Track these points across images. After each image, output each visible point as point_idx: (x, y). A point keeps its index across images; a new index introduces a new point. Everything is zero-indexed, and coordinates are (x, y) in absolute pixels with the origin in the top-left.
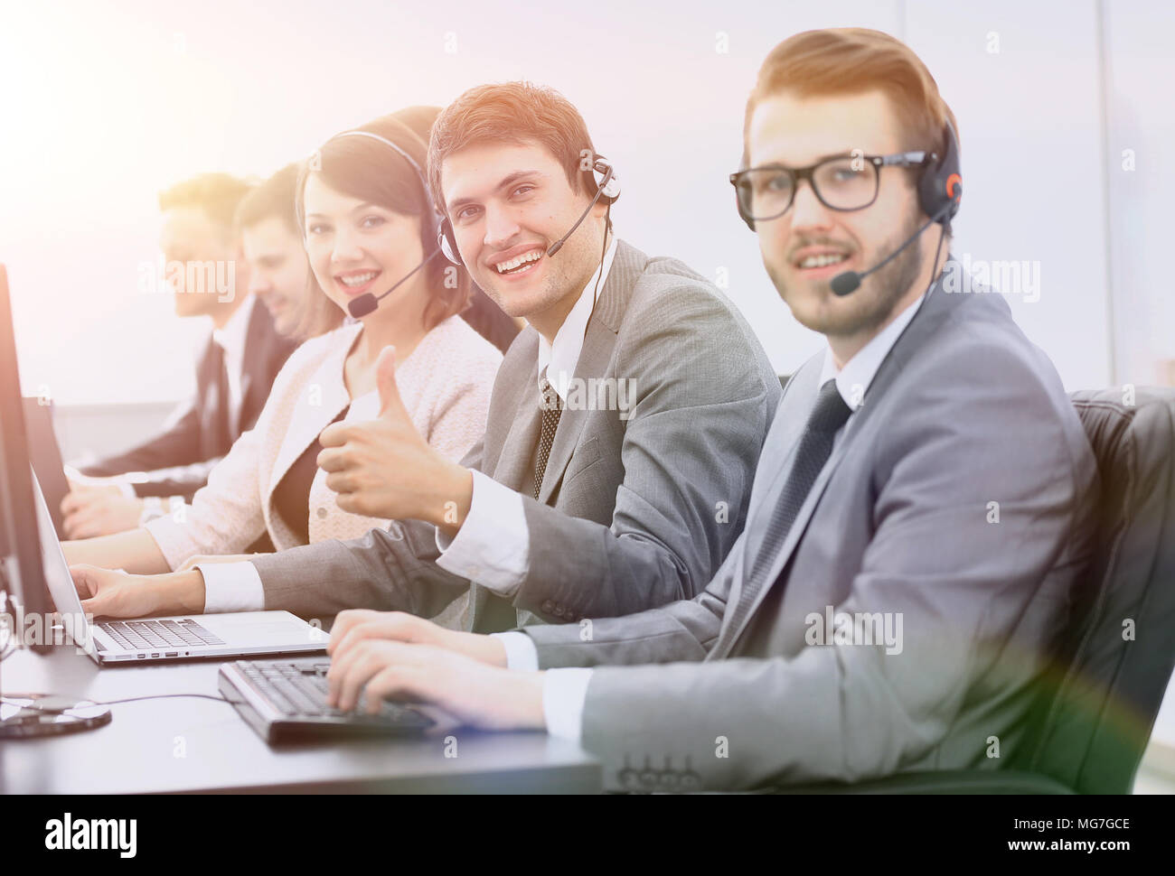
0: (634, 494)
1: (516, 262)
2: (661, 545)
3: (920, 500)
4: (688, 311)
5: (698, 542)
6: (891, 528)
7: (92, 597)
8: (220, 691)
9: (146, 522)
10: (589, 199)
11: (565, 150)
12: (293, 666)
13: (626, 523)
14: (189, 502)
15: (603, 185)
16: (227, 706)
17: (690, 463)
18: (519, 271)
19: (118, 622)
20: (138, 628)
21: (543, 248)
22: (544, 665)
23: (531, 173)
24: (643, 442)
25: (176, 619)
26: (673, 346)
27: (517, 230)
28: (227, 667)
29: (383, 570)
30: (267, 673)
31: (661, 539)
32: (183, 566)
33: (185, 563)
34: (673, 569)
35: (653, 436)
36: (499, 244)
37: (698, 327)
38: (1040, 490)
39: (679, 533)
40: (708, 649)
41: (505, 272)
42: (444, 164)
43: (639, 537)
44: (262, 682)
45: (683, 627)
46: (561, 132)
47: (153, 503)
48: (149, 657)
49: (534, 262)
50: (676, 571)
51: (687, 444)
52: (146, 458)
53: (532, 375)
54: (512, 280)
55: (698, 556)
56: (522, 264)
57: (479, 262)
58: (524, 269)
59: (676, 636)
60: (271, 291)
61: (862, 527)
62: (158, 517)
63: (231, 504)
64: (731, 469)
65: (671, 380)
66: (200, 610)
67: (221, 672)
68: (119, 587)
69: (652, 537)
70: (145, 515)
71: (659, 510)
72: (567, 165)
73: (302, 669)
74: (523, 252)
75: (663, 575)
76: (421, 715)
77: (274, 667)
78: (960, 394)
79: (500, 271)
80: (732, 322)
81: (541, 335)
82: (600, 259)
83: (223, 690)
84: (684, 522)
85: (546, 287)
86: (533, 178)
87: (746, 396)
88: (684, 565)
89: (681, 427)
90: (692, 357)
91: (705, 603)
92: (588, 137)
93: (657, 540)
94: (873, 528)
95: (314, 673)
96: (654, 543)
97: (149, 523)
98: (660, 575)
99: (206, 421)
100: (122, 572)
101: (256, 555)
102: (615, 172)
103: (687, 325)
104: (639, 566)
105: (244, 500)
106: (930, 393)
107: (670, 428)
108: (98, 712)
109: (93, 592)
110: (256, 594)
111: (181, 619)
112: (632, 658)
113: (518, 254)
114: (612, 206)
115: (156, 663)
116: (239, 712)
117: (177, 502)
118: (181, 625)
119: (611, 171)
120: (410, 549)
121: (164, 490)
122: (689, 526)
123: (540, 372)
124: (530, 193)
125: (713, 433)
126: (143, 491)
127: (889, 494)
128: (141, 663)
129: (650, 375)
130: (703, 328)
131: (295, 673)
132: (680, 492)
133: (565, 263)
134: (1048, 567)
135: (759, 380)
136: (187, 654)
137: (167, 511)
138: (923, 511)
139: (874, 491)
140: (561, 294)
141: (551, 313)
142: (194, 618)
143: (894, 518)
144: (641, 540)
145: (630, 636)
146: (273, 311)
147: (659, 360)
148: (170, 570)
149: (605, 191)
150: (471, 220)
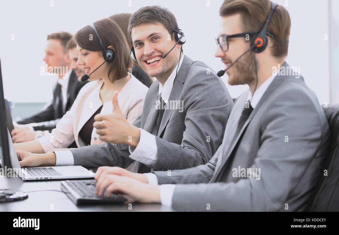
0: (189, 135)
1: (153, 60)
2: (197, 151)
3: (275, 136)
4: (205, 78)
5: (208, 150)
6: (266, 144)
7: (22, 160)
8: (61, 189)
9: (37, 138)
10: (176, 42)
11: (169, 27)
12: (84, 182)
13: (186, 144)
14: (50, 132)
15: (180, 38)
16: (63, 194)
17: (206, 125)
18: (154, 63)
19: (30, 168)
20: (36, 170)
21: (161, 56)
22: (160, 183)
23: (159, 33)
24: (192, 119)
25: (47, 168)
26: (201, 89)
27: (153, 50)
28: (63, 182)
29: (110, 154)
30: (76, 184)
31: (197, 149)
32: (49, 151)
33: (50, 151)
34: (201, 158)
35: (195, 117)
36: (148, 55)
37: (208, 83)
38: (311, 133)
39: (203, 147)
40: (209, 180)
41: (149, 63)
42: (132, 29)
43: (191, 148)
44: (74, 187)
45: (202, 173)
46: (168, 21)
47: (39, 132)
48: (39, 179)
49: (158, 61)
50: (201, 159)
51: (205, 120)
52: (37, 119)
53: (157, 95)
54: (151, 66)
55: (208, 154)
56: (155, 61)
57: (141, 60)
58: (155, 63)
59: (199, 176)
60: (77, 69)
61: (257, 143)
62: (41, 137)
63: (63, 134)
64: (218, 127)
65: (200, 99)
66: (54, 165)
67: (62, 184)
68: (29, 158)
69: (195, 148)
70: (37, 136)
71: (196, 140)
72: (170, 31)
73: (86, 183)
74: (155, 57)
75: (198, 160)
76: (123, 198)
77: (78, 182)
78: (288, 104)
79: (148, 63)
80: (219, 82)
81: (160, 83)
82: (179, 61)
83: (62, 189)
84: (204, 144)
85: (161, 68)
86: (159, 35)
87: (223, 104)
88: (204, 157)
89: (203, 114)
90: (207, 92)
91: (209, 166)
92: (177, 24)
93: (196, 149)
94: (260, 144)
95: (90, 184)
96: (195, 150)
97: (39, 138)
98: (197, 160)
99: (56, 108)
100: (30, 153)
101: (72, 149)
102: (184, 35)
103: (205, 82)
104: (191, 157)
105: (67, 132)
106: (278, 103)
107: (200, 114)
108: (24, 195)
109: (22, 159)
110: (72, 161)
111: (49, 167)
112: (187, 182)
113: (153, 58)
114: (183, 45)
115: (41, 180)
116: (67, 196)
117: (47, 132)
118: (49, 169)
119: (183, 34)
120: (119, 148)
121: (43, 129)
122: (206, 145)
123: (159, 95)
124: (158, 40)
125: (213, 116)
126: (36, 129)
127: (265, 134)
128: (37, 181)
129: (194, 98)
130: (210, 83)
131: (84, 184)
132: (203, 134)
133: (167, 61)
134: (314, 157)
135: (227, 99)
136: (51, 178)
137: (44, 135)
138: (275, 139)
139: (261, 133)
140: (166, 71)
141: (163, 76)
142: (53, 167)
143: (267, 141)
144: (191, 149)
145: (186, 175)
146: (77, 74)
147: (197, 93)
148: (44, 153)
149: (181, 40)
150: (140, 47)
